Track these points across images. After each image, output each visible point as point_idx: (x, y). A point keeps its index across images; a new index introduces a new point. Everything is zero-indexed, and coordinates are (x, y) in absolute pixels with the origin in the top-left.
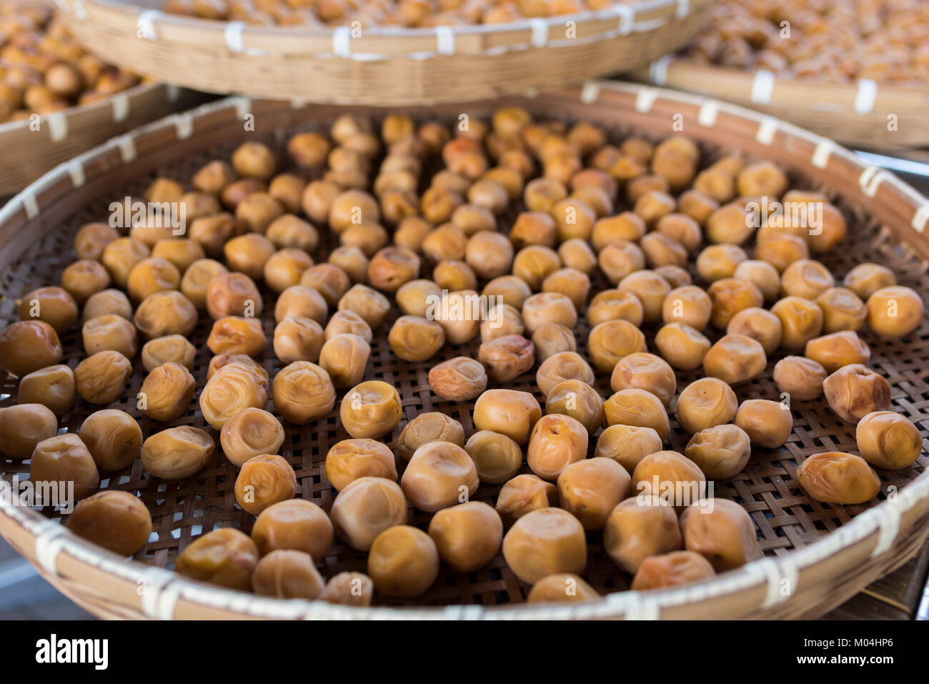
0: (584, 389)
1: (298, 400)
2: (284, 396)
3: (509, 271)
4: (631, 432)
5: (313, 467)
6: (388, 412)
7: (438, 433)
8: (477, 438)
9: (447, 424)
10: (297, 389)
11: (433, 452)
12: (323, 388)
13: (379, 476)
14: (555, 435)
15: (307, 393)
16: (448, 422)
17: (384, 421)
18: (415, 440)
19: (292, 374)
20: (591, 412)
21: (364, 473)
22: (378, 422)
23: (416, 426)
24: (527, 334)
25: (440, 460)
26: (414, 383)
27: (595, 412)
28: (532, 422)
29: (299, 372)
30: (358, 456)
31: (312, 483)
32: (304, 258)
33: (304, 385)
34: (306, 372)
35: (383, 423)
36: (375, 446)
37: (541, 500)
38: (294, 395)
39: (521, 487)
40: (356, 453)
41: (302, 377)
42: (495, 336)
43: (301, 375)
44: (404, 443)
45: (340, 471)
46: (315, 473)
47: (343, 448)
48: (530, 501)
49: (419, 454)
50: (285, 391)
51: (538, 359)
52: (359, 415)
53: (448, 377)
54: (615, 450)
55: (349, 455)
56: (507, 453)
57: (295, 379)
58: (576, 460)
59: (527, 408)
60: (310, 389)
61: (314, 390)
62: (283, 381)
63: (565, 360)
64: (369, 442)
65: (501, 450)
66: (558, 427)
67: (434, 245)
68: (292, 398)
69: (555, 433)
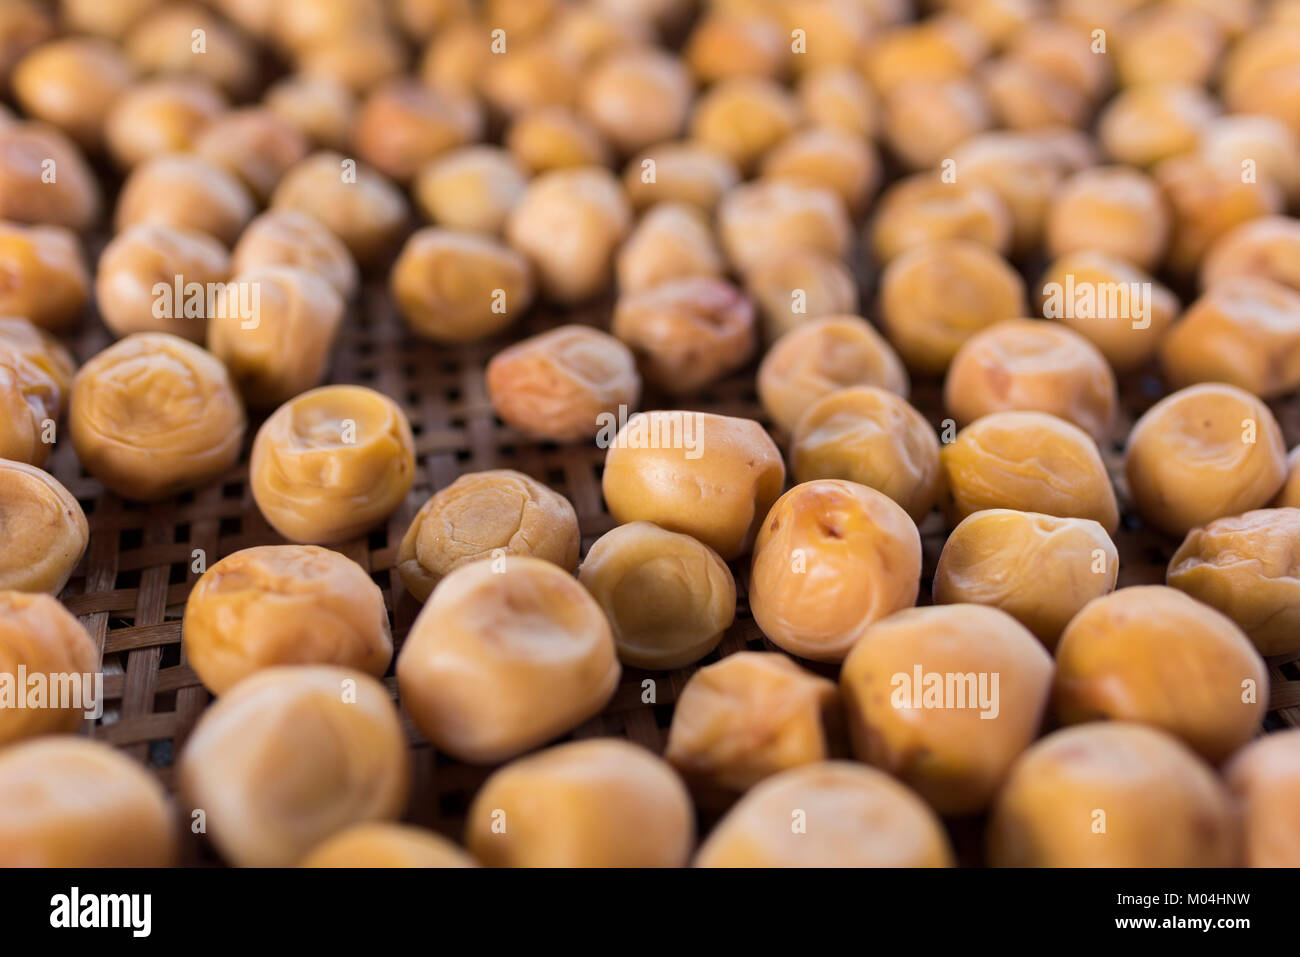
0: (896, 414)
1: (132, 437)
2: (94, 427)
3: (682, 135)
4: (1041, 533)
5: (167, 619)
6: (375, 469)
7: (506, 531)
8: (611, 548)
9: (531, 505)
10: (130, 406)
11: (487, 592)
12: (203, 405)
13: (331, 660)
14: (831, 541)
15: (157, 417)
16: (535, 498)
17: (359, 495)
18: (442, 550)
19: (121, 370)
20: (915, 472)
21: (286, 654)
22: (346, 496)
23: (448, 508)
24: (734, 278)
25: (506, 613)
26: (454, 396)
27: (925, 473)
28: (764, 501)
29: (141, 362)
30: (273, 599)
31: (154, 666)
32: (203, 100)
33: (152, 398)
34: (158, 363)
35: (363, 499)
36: (322, 570)
37: (802, 737)
38: (121, 425)
39: (741, 693)
40: (266, 589)
41: (145, 377)
42: (655, 281)
43: (144, 370)
44: (415, 557)
45: (220, 642)
46: (168, 638)
47: (238, 572)
48: (771, 739)
49: (445, 597)
50: (96, 414)
51: (763, 336)
52: (296, 476)
53: (537, 378)
54: (997, 583)
55: (245, 595)
56: (696, 588)
57: (126, 381)
58: (892, 610)
59: (751, 464)
60: (168, 407)
61: (175, 410)
62: (92, 386)
63: (834, 340)
64: (309, 558)
65: (680, 579)
66: (843, 519)
67: (514, 83)
68: (116, 433)
69: (831, 533)
